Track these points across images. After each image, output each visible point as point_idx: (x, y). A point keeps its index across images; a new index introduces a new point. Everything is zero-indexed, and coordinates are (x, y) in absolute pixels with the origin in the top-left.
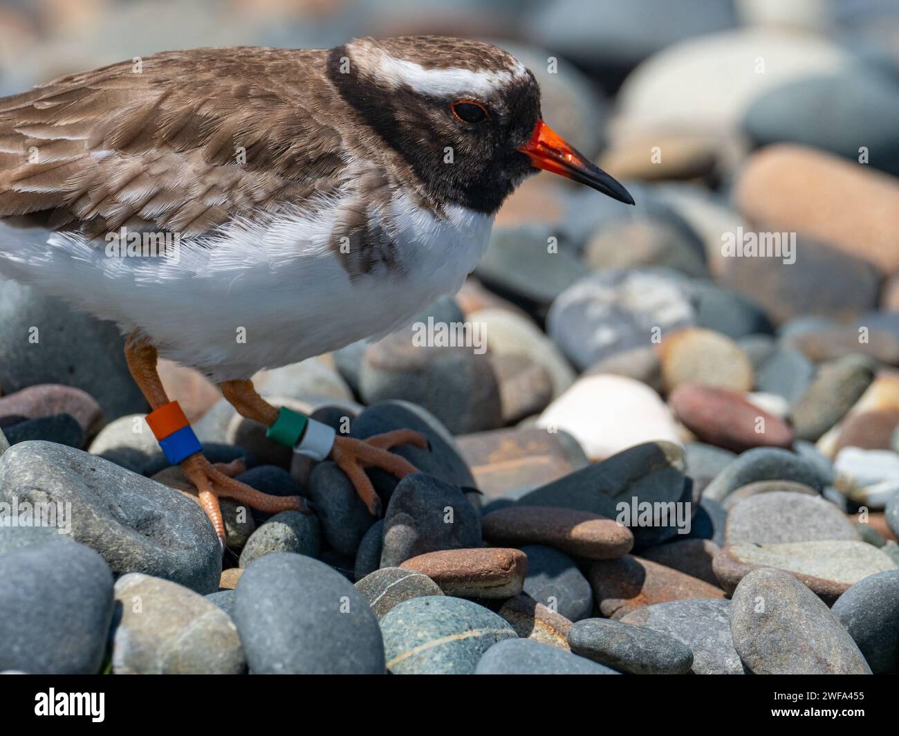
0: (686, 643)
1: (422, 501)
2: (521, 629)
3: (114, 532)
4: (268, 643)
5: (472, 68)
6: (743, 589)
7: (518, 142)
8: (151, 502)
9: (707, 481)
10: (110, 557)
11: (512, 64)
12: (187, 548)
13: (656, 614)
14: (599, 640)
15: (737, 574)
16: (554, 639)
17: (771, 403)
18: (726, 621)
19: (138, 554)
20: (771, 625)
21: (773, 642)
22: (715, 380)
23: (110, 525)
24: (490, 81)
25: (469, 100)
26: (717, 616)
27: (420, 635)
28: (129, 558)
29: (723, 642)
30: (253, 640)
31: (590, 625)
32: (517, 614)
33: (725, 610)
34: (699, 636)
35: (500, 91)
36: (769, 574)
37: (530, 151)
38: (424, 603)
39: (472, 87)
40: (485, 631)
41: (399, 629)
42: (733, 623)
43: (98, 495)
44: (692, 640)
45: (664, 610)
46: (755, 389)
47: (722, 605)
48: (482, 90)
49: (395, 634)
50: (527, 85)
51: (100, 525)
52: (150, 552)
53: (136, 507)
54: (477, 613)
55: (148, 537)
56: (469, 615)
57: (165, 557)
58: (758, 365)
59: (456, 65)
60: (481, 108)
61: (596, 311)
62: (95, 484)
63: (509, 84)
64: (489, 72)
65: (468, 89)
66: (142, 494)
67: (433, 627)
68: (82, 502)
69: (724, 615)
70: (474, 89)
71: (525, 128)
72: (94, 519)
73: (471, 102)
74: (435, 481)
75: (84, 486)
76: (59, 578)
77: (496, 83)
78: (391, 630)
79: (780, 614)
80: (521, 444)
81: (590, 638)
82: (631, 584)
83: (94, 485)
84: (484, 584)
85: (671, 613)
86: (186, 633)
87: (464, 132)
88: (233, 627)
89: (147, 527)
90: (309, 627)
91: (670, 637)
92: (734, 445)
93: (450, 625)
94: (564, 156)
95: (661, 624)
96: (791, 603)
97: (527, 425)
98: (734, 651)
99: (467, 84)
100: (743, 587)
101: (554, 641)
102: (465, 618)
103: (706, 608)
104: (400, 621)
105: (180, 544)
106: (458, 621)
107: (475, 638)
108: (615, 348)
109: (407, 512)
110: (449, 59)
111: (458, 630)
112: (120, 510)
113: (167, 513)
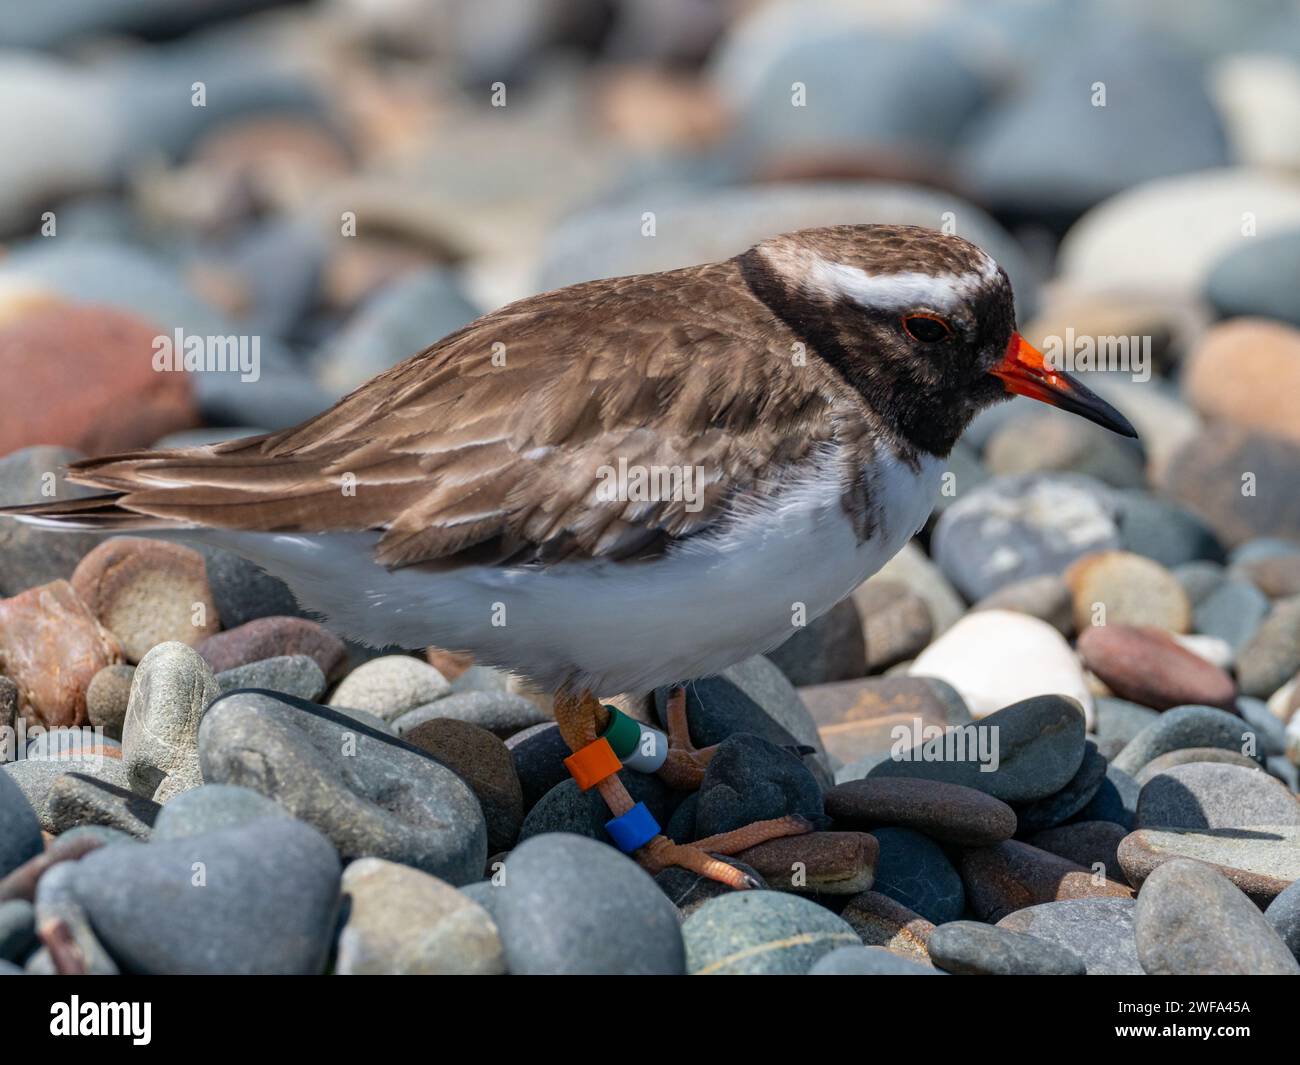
0: (1079, 954)
1: (749, 770)
2: (871, 933)
3: (346, 806)
4: (535, 948)
5: (928, 270)
6: (1151, 885)
7: (989, 363)
8: (397, 768)
9: (1119, 746)
10: (341, 838)
11: (980, 263)
12: (442, 827)
13: (1042, 917)
14: (966, 949)
15: (1147, 867)
16: (912, 946)
17: (1210, 649)
18: (1131, 927)
19: (378, 834)
20: (1185, 932)
21: (1188, 954)
22: (1140, 619)
23: (343, 797)
24: (954, 288)
25: (926, 314)
26: (1119, 920)
27: (735, 940)
28: (366, 838)
29: (1125, 954)
30: (516, 945)
31: (954, 929)
32: (865, 915)
33: (1130, 913)
34: (1094, 946)
35: (967, 301)
36: (1185, 867)
37: (1003, 373)
38: (741, 899)
39: (930, 297)
40: (819, 936)
41: (708, 932)
42: (1138, 929)
43: (328, 758)
44: (1086, 951)
45: (1053, 911)
46: (1193, 630)
47: (1125, 906)
48: (942, 301)
49: (703, 939)
50: (999, 289)
51: (330, 798)
52: (392, 832)
53: (377, 774)
54: (808, 914)
55: (391, 813)
56: (799, 915)
57: (412, 838)
58: (1197, 599)
59: (908, 268)
60: (941, 325)
61: (993, 528)
62: (325, 744)
63: (977, 290)
64: (952, 275)
65: (924, 300)
66: (386, 757)
67: (751, 930)
68: (307, 767)
69: (1128, 919)
70: (933, 300)
71: (996, 345)
72: (322, 788)
73: (928, 316)
74: (766, 744)
75: (311, 748)
76: (269, 864)
77: (962, 290)
78: (698, 935)
79: (1197, 919)
80: (887, 698)
81: (955, 947)
82: (1014, 878)
83: (323, 745)
84: (823, 879)
85: (1061, 916)
86: (432, 936)
87: (919, 353)
88: (492, 928)
89: (390, 800)
90: (587, 930)
91: (1058, 946)
92: (1156, 701)
93: (774, 929)
94: (1046, 378)
95: (1048, 929)
96: (1212, 904)
97: (896, 673)
98: (1139, 965)
99: (923, 294)
100: (1152, 884)
101: (912, 950)
102: (793, 919)
103: (1105, 910)
104: (710, 923)
105: (432, 822)
106: (784, 923)
107: (806, 946)
108: (1016, 574)
109: (728, 782)
110: (900, 260)
111: (783, 935)
112: (356, 778)
113: (416, 782)
